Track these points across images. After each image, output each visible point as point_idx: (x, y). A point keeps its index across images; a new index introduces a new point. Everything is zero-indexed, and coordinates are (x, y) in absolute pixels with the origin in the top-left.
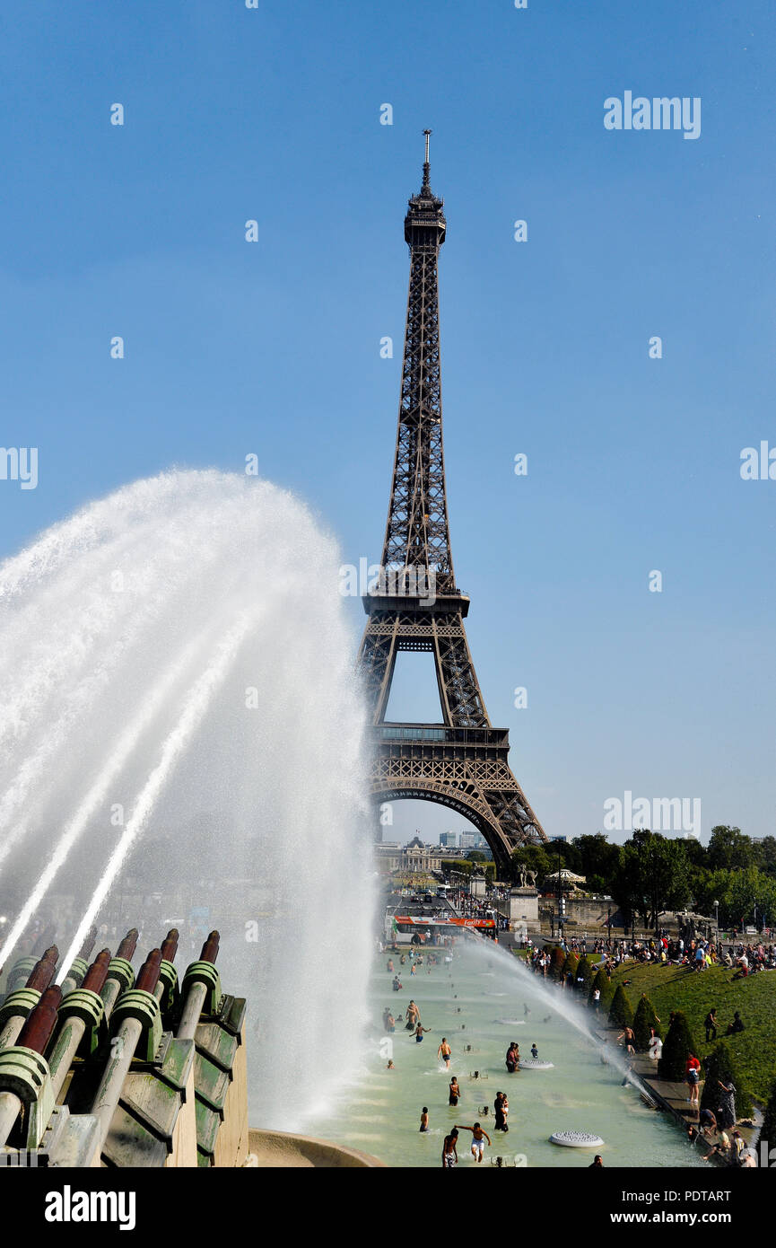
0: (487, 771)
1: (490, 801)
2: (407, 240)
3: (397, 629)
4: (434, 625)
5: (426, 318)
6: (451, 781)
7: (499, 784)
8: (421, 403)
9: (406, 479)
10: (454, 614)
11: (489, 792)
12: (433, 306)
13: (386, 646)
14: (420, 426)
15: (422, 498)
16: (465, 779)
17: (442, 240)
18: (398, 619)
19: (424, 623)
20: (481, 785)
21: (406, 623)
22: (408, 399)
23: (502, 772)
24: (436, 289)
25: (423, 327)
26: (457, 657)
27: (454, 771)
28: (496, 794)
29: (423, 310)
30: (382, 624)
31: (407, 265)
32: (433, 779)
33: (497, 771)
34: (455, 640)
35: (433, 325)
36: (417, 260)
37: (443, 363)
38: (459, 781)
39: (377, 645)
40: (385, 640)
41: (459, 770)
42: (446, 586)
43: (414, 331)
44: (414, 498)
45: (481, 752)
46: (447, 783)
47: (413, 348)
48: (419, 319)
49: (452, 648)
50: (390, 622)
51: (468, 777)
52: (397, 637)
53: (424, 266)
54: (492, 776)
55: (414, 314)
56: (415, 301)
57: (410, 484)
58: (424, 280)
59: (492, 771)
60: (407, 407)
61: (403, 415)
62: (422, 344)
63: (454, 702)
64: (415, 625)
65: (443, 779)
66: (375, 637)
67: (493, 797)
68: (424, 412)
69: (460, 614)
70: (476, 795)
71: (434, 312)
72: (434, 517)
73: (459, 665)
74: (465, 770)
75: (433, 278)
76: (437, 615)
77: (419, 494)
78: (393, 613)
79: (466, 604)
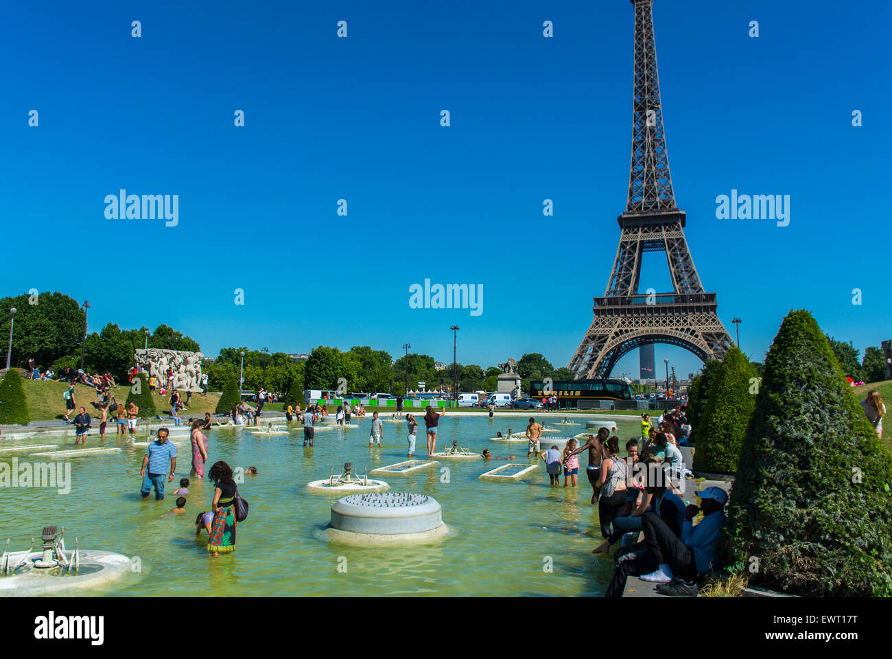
0: (703, 320)
1: (707, 340)
3: (640, 236)
4: (664, 232)
5: (646, 45)
6: (680, 328)
7: (712, 328)
8: (647, 97)
10: (676, 224)
11: (706, 334)
13: (634, 248)
14: (647, 110)
15: (652, 154)
16: (688, 326)
18: (640, 229)
19: (657, 231)
20: (700, 329)
21: (646, 232)
22: (639, 95)
23: (713, 320)
25: (645, 50)
26: (680, 250)
27: (682, 322)
28: (710, 335)
29: (644, 41)
30: (631, 234)
32: (668, 328)
33: (710, 320)
34: (677, 240)
38: (685, 328)
39: (628, 247)
40: (632, 244)
41: (685, 321)
42: (670, 206)
44: (646, 155)
45: (699, 309)
46: (677, 329)
48: (642, 46)
49: (676, 245)
50: (635, 233)
51: (691, 325)
52: (641, 241)
53: (643, 14)
54: (707, 323)
57: (643, 148)
58: (643, 22)
59: (707, 320)
60: (638, 101)
61: (637, 105)
62: (645, 61)
63: (679, 279)
64: (652, 233)
65: (674, 327)
66: (626, 243)
67: (708, 337)
68: (649, 102)
69: (680, 223)
70: (697, 336)
72: (660, 166)
73: (682, 255)
74: (689, 321)
76: (665, 225)
77: (649, 152)
78: (638, 227)
79: (683, 217)
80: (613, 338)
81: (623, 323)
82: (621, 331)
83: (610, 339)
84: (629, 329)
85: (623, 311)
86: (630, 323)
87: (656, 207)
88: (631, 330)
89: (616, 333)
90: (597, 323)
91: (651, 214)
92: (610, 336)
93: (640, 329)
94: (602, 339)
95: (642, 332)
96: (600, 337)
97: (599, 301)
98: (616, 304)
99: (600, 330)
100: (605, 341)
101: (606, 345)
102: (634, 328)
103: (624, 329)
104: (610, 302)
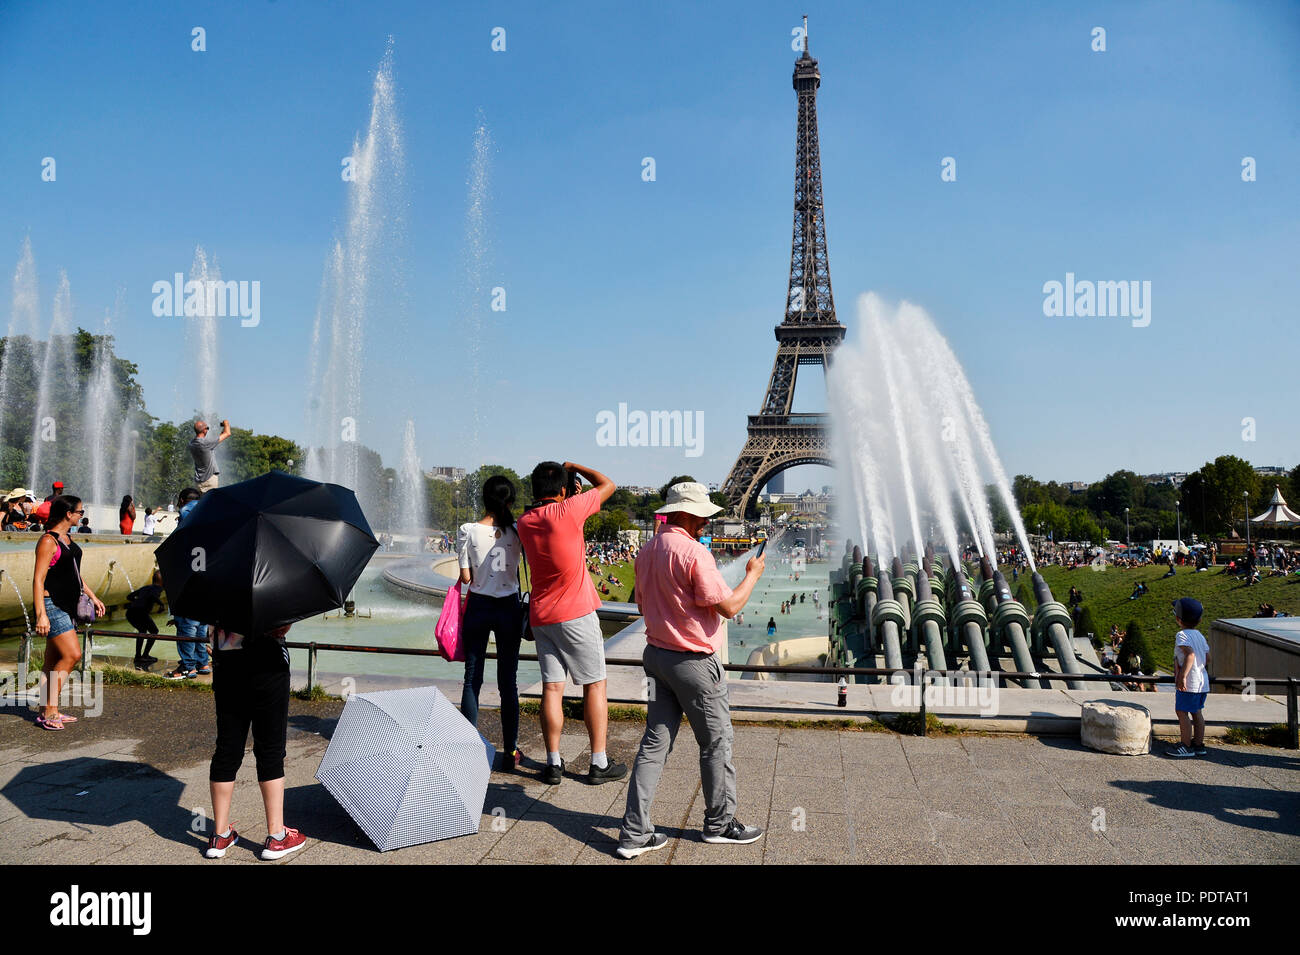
2: (795, 87)
3: (799, 350)
4: (823, 346)
5: (809, 138)
8: (809, 196)
9: (801, 248)
10: (836, 337)
12: (813, 129)
13: (792, 362)
14: (809, 211)
15: (812, 260)
17: (818, 86)
18: (799, 342)
19: (816, 345)
21: (804, 345)
22: (800, 193)
24: (815, 119)
25: (808, 144)
29: (807, 134)
30: (789, 347)
31: (796, 104)
35: (815, 143)
36: (802, 101)
37: (822, 167)
39: (785, 362)
40: (790, 358)
42: (831, 319)
43: (802, 148)
44: (807, 260)
47: (802, 160)
48: (805, 139)
50: (794, 346)
52: (799, 355)
53: (807, 104)
55: (802, 136)
56: (802, 128)
57: (803, 251)
58: (807, 113)
60: (799, 199)
61: (797, 204)
62: (808, 156)
64: (810, 347)
66: (784, 356)
68: (811, 202)
69: (839, 337)
71: (815, 134)
72: (820, 272)
75: (813, 111)
76: (825, 339)
77: (810, 258)
78: (795, 339)
79: (844, 330)
80: (768, 460)
81: (780, 444)
82: (776, 453)
83: (765, 461)
84: (785, 451)
85: (780, 431)
86: (787, 444)
87: (815, 319)
88: (788, 452)
89: (771, 455)
90: (752, 444)
91: (809, 326)
92: (766, 459)
93: (798, 451)
94: (758, 461)
95: (799, 454)
96: (755, 459)
97: (752, 419)
98: (773, 423)
99: (755, 453)
100: (760, 464)
101: (761, 467)
102: (790, 450)
103: (779, 452)
104: (767, 420)
